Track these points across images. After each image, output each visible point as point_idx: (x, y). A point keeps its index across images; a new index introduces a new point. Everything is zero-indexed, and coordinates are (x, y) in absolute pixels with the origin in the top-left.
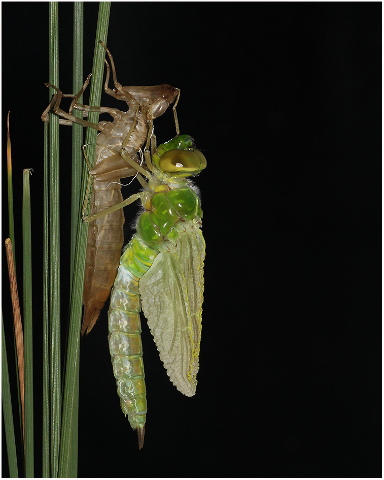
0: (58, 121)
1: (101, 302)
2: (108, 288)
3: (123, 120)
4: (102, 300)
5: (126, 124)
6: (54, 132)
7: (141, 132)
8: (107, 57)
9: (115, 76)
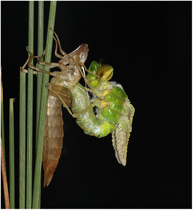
0: (33, 72)
1: (53, 168)
2: (57, 160)
3: (66, 70)
4: (54, 167)
5: (68, 72)
6: (30, 78)
7: (77, 76)
8: (54, 35)
9: (60, 47)
